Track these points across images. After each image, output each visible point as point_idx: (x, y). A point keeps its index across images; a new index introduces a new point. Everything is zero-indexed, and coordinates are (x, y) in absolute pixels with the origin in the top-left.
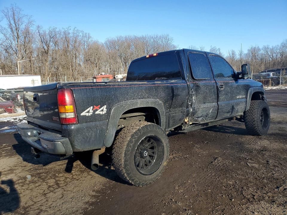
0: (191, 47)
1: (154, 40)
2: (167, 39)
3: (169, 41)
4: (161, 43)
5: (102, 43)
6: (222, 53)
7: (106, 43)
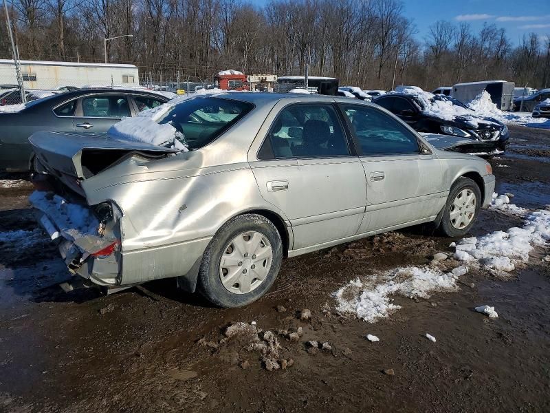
0: (441, 23)
1: (364, 7)
2: (392, 4)
3: (395, 10)
4: (377, 12)
5: (261, 10)
6: (507, 39)
7: (268, 10)
